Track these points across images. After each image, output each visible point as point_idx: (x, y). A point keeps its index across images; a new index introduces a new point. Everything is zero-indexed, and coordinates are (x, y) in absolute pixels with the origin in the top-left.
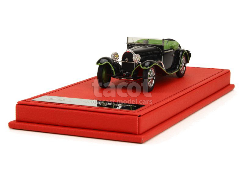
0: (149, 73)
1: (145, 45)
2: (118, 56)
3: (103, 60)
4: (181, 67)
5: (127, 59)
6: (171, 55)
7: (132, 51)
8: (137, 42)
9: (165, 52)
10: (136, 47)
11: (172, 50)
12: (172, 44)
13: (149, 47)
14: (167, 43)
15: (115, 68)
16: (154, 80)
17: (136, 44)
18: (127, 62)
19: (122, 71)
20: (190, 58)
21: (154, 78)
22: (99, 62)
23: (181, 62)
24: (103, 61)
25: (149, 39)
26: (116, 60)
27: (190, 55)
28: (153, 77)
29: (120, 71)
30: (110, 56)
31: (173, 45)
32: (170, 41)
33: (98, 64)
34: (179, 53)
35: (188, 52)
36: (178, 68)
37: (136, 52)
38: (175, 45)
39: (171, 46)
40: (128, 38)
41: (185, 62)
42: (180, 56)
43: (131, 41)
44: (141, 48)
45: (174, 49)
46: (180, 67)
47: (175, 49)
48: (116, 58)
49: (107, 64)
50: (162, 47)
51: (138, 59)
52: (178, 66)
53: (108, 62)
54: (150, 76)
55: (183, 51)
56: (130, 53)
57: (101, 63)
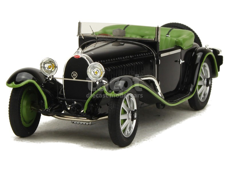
0: (123, 105)
1: (117, 39)
2: (56, 67)
3: (22, 75)
4: (200, 86)
5: (75, 74)
6: (176, 61)
7: (85, 56)
8: (101, 32)
9: (162, 55)
10: (99, 44)
11: (179, 51)
12: (179, 36)
13: (127, 45)
14: (168, 34)
15: (49, 92)
16: (135, 121)
17: (98, 38)
18: (74, 79)
19: (64, 101)
20: (221, 67)
21: (135, 117)
22: (13, 79)
23: (200, 75)
24: (23, 77)
25: (128, 25)
26: (51, 75)
27: (220, 60)
28: (133, 113)
29: (61, 100)
30: (37, 66)
31: (181, 39)
32: (174, 29)
33: (11, 85)
34: (196, 56)
35: (216, 52)
36: (191, 89)
37: (96, 58)
38: (185, 40)
39: (176, 42)
40: (80, 24)
41: (209, 77)
42: (198, 61)
43: (86, 31)
44: (110, 47)
45: (182, 49)
46: (197, 87)
47: (185, 48)
48: (51, 72)
49: (30, 84)
50: (154, 44)
51: (99, 75)
52: (192, 86)
53: (33, 79)
54: (125, 112)
55: (205, 51)
56: (82, 59)
57: (17, 83)
